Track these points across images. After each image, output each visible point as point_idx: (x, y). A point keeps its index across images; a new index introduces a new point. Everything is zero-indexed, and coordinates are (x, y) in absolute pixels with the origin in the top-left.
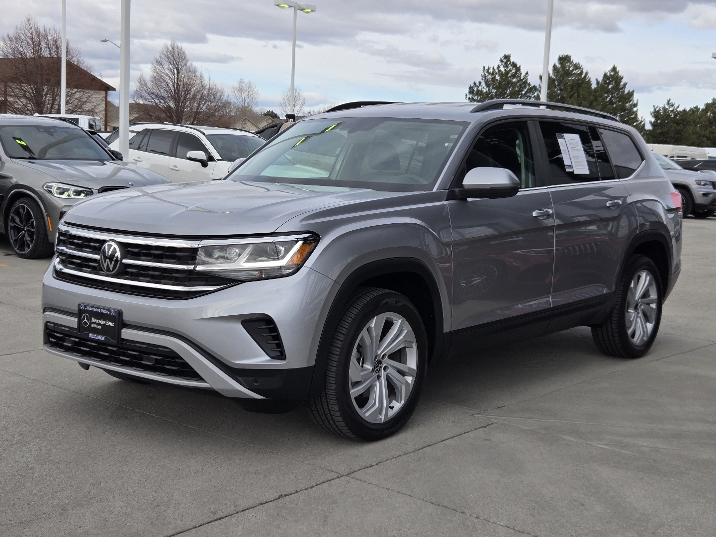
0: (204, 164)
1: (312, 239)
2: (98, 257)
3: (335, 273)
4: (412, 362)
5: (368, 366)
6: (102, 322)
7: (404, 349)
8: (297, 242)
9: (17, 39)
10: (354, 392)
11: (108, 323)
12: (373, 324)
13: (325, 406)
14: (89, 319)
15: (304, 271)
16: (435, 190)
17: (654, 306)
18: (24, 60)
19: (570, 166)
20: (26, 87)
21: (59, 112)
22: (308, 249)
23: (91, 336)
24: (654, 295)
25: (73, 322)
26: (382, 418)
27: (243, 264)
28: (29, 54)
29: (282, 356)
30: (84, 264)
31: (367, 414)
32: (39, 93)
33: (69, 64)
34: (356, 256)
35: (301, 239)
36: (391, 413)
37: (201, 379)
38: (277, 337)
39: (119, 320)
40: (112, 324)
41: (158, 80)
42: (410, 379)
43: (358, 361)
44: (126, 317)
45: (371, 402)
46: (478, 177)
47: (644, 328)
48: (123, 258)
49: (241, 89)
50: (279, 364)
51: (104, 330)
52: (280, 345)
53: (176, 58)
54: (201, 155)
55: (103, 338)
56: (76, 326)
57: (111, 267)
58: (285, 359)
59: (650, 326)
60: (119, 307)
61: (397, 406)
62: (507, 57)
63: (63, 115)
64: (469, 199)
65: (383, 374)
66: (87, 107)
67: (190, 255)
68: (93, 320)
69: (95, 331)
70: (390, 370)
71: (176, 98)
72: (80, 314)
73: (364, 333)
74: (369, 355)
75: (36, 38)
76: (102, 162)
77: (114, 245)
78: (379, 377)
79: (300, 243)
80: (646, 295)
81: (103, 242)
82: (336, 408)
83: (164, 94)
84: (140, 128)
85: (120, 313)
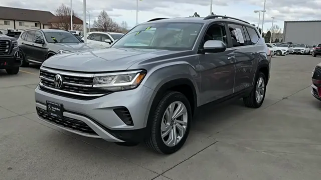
0: (110, 43)
1: (144, 72)
2: (53, 81)
3: (154, 87)
4: (185, 120)
5: (168, 124)
6: (55, 109)
7: (182, 115)
8: (137, 74)
9: (60, 11)
10: (163, 135)
11: (58, 109)
12: (170, 107)
13: (151, 142)
14: (51, 107)
15: (140, 86)
16: (193, 50)
17: (263, 89)
18: (62, 16)
19: (238, 40)
20: (63, 24)
21: (70, 30)
22: (142, 77)
23: (52, 114)
24: (263, 86)
25: (45, 107)
26: (174, 144)
27: (114, 84)
28: (63, 14)
29: (132, 124)
30: (49, 83)
31: (168, 144)
32: (67, 25)
33: (73, 16)
34: (163, 79)
35: (139, 72)
36: (178, 141)
37: (97, 134)
38: (130, 116)
39: (62, 108)
40: (59, 110)
41: (99, 21)
42: (185, 127)
43: (164, 122)
44: (64, 107)
45: (170, 138)
46: (209, 44)
47: (260, 97)
48: (63, 81)
49: (123, 24)
50: (131, 127)
51: (56, 112)
52: (131, 119)
53: (104, 15)
54: (109, 41)
55: (56, 116)
56: (46, 109)
57: (58, 85)
58: (133, 125)
59: (262, 96)
60: (62, 103)
61: (180, 138)
62: (196, 13)
63: (72, 31)
64: (206, 53)
65: (174, 126)
66: (80, 29)
67: (90, 81)
68: (52, 108)
69: (53, 112)
70: (177, 124)
71: (105, 26)
72: (47, 104)
73: (167, 111)
74: (169, 119)
75: (66, 10)
76: (78, 43)
77: (59, 76)
78: (173, 127)
79: (139, 74)
80: (261, 85)
81: (55, 74)
82: (156, 143)
83: (101, 25)
84: (91, 33)
85: (62, 105)
